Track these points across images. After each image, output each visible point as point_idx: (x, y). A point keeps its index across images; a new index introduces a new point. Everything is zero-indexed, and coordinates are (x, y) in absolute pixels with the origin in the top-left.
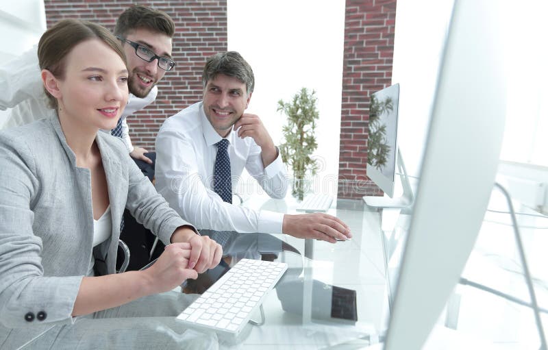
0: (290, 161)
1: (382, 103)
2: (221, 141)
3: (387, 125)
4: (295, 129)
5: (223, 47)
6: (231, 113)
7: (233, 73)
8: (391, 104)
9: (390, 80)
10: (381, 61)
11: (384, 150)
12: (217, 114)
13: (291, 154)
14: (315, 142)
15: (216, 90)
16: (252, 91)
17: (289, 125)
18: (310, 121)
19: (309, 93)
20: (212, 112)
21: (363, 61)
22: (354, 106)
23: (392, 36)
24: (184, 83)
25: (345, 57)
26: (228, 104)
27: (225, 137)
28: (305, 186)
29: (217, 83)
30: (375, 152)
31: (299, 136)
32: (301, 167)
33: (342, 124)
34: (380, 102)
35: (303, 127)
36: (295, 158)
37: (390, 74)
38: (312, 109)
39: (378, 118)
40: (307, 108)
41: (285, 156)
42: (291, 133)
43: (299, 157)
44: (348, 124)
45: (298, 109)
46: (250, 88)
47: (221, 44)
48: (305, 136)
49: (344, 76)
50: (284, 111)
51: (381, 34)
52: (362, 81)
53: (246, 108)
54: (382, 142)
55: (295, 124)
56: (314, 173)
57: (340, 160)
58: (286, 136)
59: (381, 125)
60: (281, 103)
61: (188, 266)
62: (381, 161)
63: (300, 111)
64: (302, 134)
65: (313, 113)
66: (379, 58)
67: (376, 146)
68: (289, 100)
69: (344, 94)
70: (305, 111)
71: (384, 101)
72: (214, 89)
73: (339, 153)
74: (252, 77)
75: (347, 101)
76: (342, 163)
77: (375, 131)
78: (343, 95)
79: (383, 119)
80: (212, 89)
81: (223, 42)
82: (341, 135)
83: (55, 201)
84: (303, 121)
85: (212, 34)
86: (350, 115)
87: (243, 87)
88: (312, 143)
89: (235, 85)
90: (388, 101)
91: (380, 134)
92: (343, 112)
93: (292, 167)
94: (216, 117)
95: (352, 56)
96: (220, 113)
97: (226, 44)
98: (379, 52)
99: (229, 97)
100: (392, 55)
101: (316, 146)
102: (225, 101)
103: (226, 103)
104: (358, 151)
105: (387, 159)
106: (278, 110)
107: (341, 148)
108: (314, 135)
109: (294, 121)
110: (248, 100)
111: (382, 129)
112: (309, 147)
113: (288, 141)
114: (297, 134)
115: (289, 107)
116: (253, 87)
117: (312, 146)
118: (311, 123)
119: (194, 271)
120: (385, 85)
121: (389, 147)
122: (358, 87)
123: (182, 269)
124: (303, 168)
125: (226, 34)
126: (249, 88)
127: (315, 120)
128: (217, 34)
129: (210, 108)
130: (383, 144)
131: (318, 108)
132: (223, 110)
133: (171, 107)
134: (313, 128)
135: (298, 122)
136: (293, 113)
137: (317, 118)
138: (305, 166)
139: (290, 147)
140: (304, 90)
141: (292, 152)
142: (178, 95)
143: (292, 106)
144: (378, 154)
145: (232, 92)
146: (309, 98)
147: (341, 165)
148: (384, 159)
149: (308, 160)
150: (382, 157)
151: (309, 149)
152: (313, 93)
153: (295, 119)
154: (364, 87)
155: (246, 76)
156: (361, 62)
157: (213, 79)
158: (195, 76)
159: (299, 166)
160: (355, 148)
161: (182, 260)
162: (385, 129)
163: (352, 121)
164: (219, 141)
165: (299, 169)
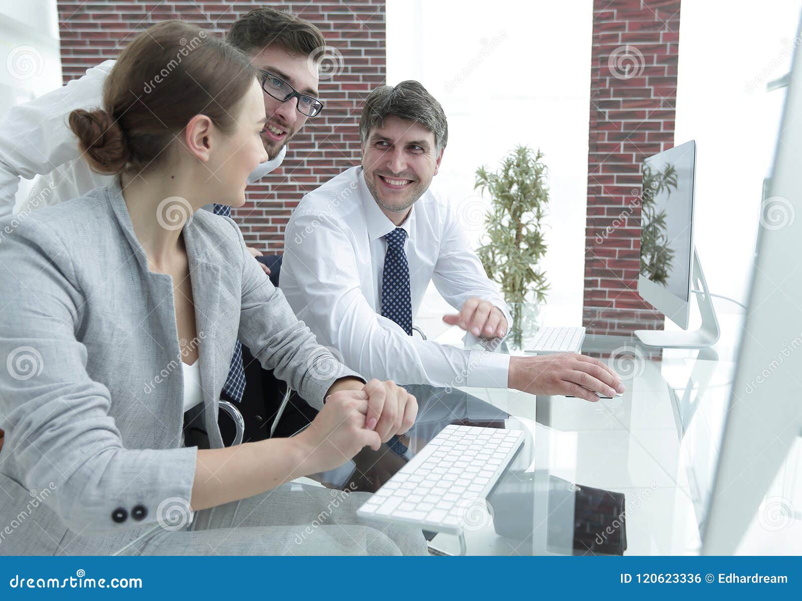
0: (498, 275)
1: (659, 174)
2: (394, 232)
3: (667, 212)
4: (506, 220)
5: (379, 74)
6: (411, 182)
7: (413, 115)
8: (673, 176)
9: (672, 134)
10: (656, 103)
11: (663, 256)
12: (388, 185)
13: (499, 263)
14: (542, 243)
15: (385, 145)
16: (445, 146)
17: (497, 212)
18: (533, 205)
19: (531, 156)
20: (379, 180)
21: (624, 101)
22: (610, 179)
23: (674, 59)
24: (309, 138)
25: (594, 94)
26: (405, 167)
27: (400, 225)
28: (524, 319)
29: (386, 133)
30: (647, 259)
31: (514, 232)
32: (517, 287)
33: (589, 212)
34: (654, 173)
35: (520, 216)
36: (507, 271)
37: (672, 125)
38: (535, 184)
39: (652, 201)
40: (528, 182)
41: (489, 267)
42: (499, 227)
43: (514, 268)
44: (600, 211)
45: (511, 184)
46: (442, 139)
47: (375, 70)
48: (524, 232)
49: (592, 127)
50: (486, 188)
51: (655, 56)
52: (622, 137)
53: (435, 174)
54: (659, 242)
55: (506, 211)
56: (540, 295)
57: (587, 274)
58: (490, 231)
59: (657, 213)
60: (482, 174)
61: (365, 425)
62: (658, 277)
63: (515, 188)
64: (519, 227)
65: (538, 191)
66: (652, 97)
67: (648, 250)
68: (496, 168)
69: (591, 158)
70: (523, 188)
71: (663, 172)
72: (381, 143)
73: (584, 263)
74: (443, 122)
75: (597, 171)
76: (590, 278)
77: (647, 222)
78: (589, 161)
79: (660, 203)
80: (378, 143)
81: (379, 66)
82: (587, 230)
83: (116, 333)
84: (521, 206)
85: (358, 53)
86: (603, 195)
87: (429, 138)
88: (536, 244)
89: (416, 135)
90: (670, 171)
91: (655, 229)
92: (590, 191)
93: (501, 286)
94: (386, 189)
95: (606, 93)
96: (393, 182)
97: (384, 70)
98: (652, 88)
99: (406, 156)
100: (674, 93)
101: (543, 249)
102: (401, 162)
103: (402, 164)
104: (617, 258)
105: (669, 273)
106: (477, 185)
107: (588, 254)
108: (541, 231)
109: (505, 207)
110: (438, 161)
111: (659, 220)
112: (530, 251)
113: (495, 241)
114: (510, 229)
115: (497, 181)
116: (445, 138)
117: (537, 250)
118: (535, 209)
119: (375, 434)
120: (662, 144)
121: (671, 251)
122: (616, 147)
123: (357, 429)
124: (522, 288)
125: (383, 53)
126: (439, 141)
127: (542, 203)
128: (367, 52)
129: (374, 175)
130: (661, 245)
131: (548, 183)
132: (397, 176)
133: (286, 180)
134: (539, 217)
135: (513, 208)
136: (503, 191)
137: (546, 200)
138: (525, 284)
139: (497, 251)
140: (522, 152)
141: (501, 259)
142: (296, 158)
143: (501, 179)
144: (652, 265)
145: (412, 147)
146: (530, 165)
147: (587, 284)
148: (664, 272)
149: (531, 275)
150: (658, 268)
151: (531, 255)
152: (538, 157)
153: (506, 201)
154: (627, 147)
155: (434, 119)
156: (621, 104)
157: (380, 126)
158: (327, 125)
159: (514, 286)
160: (611, 254)
161: (355, 415)
162: (664, 220)
163: (606, 206)
164: (390, 231)
165: (514, 290)
